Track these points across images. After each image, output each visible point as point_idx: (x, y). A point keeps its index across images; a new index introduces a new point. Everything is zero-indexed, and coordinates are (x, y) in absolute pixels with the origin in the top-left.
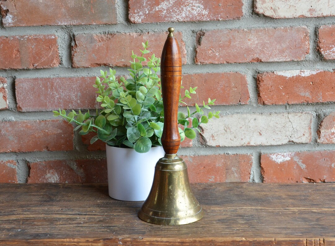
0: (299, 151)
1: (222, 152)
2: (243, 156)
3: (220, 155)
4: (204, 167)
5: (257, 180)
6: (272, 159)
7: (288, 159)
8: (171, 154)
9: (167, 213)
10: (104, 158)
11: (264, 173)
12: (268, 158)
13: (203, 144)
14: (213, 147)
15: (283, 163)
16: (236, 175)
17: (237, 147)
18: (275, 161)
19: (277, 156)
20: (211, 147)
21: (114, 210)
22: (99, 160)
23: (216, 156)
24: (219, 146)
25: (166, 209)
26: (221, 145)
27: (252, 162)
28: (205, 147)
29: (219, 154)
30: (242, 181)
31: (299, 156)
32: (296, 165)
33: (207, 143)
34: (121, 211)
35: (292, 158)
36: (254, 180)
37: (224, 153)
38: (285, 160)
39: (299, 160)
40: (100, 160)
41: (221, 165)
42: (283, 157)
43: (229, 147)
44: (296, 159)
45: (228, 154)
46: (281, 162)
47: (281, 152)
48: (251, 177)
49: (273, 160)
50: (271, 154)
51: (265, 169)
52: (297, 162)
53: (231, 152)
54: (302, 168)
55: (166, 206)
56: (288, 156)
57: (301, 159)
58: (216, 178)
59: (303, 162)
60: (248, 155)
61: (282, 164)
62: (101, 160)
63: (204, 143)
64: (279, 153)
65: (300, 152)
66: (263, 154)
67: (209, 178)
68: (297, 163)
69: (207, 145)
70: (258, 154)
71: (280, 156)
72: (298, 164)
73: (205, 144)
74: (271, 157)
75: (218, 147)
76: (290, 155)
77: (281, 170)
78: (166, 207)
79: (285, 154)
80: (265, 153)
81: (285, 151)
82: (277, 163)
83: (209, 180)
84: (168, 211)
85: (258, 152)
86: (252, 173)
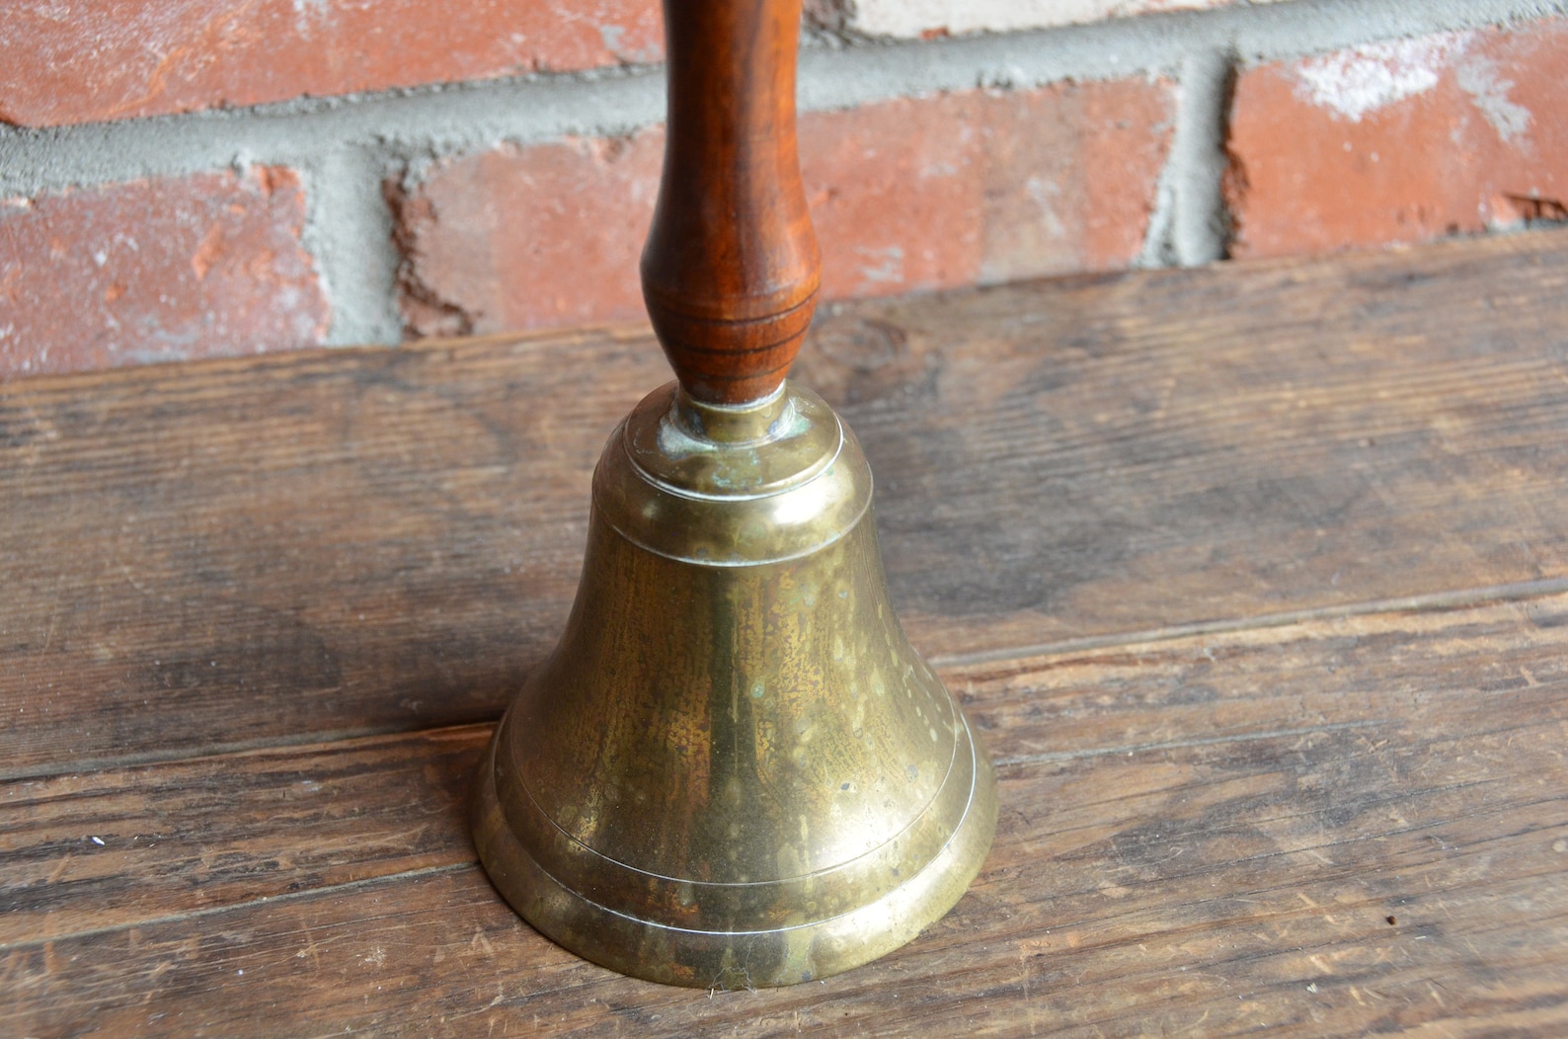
0: (1505, 17)
1: (958, 75)
2: (1114, 94)
3: (947, 101)
4: (833, 193)
5: (1191, 248)
6: (1313, 91)
7: (1422, 79)
8: (740, 401)
9: (747, 893)
10: (53, 191)
11: (1241, 193)
12: (1281, 87)
13: (823, 27)
14: (899, 43)
15: (1383, 109)
16: (1053, 225)
17: (1075, 27)
18: (1327, 107)
19: (1346, 66)
20: (881, 44)
21: (263, 795)
22: (18, 210)
23: (917, 105)
24: (944, 32)
25: (733, 855)
26: (956, 27)
27: (1172, 130)
28: (834, 42)
29: (944, 92)
30: (1094, 265)
31: (1499, 57)
32: (1465, 121)
33: (853, 16)
34: (323, 797)
35: (1446, 77)
36: (1168, 246)
37: (973, 79)
38: (1399, 95)
39: (1496, 81)
40: (24, 203)
41: (950, 169)
42: (1384, 74)
43: (1014, 36)
44: (1474, 80)
45: (1008, 86)
46: (1367, 114)
47: (1377, 38)
48: (1157, 223)
49: (1319, 98)
50: (1307, 60)
51: (1253, 167)
52: (1474, 96)
53: (1025, 71)
54: (1504, 137)
55: (734, 832)
56: (1427, 59)
57: (1505, 73)
58: (912, 256)
59: (1516, 98)
60: (1151, 79)
61: (1377, 126)
62: (34, 202)
63: (832, 18)
64: (1364, 49)
65: (1507, 25)
66: (1250, 63)
67: (868, 261)
68: (1477, 103)
69: (859, 33)
70: (1213, 67)
71: (1370, 65)
72: (1477, 114)
73: (842, 23)
74: (1307, 82)
75: (939, 37)
76: (1436, 55)
77: (1362, 165)
78: (736, 842)
79: (1406, 50)
80: (1268, 53)
81: (1405, 25)
82: (1344, 117)
83: (860, 278)
84: (754, 876)
85: (1216, 51)
86: (1163, 199)
